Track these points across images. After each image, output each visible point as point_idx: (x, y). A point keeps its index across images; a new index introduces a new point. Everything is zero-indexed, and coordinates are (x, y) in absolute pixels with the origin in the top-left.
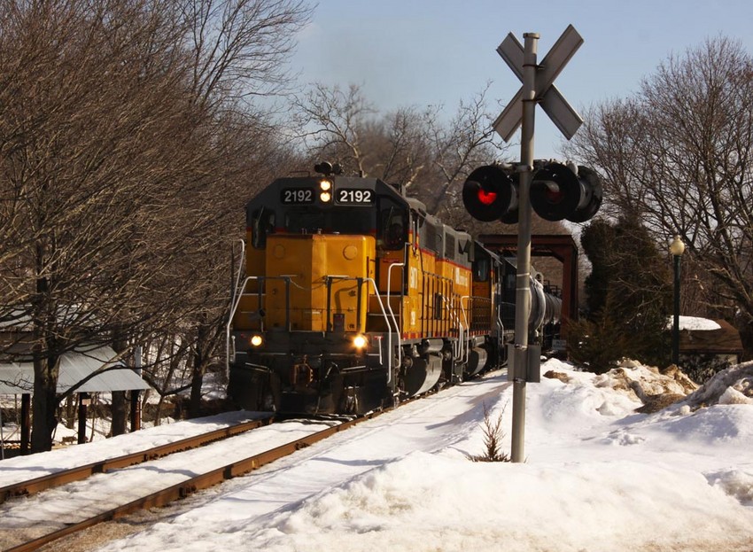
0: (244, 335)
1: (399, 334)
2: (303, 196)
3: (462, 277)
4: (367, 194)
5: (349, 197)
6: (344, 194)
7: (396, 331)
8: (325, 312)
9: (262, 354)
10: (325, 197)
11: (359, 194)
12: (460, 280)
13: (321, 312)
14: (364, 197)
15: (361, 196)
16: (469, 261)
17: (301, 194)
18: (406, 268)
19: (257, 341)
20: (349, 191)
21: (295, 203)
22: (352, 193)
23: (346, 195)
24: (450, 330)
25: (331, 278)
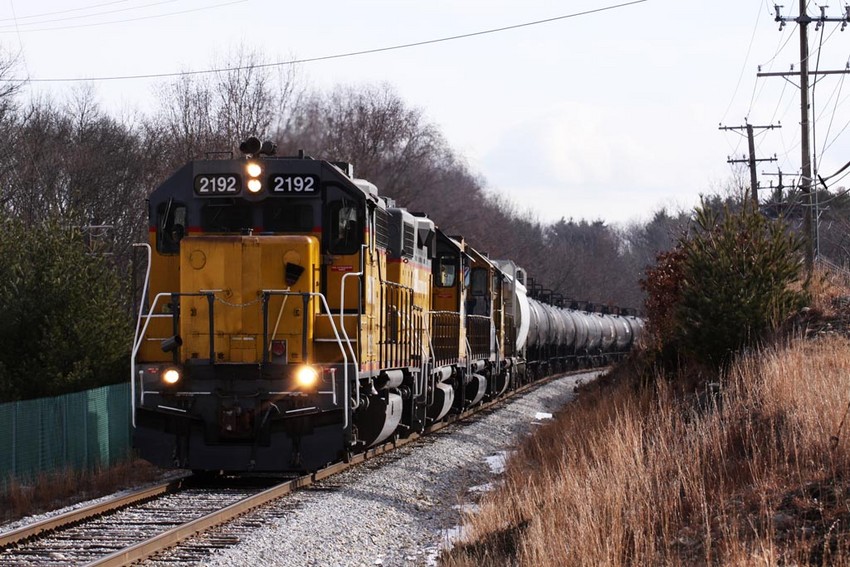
0: (153, 369)
1: (357, 364)
2: (225, 185)
3: (421, 282)
4: (309, 181)
5: (285, 185)
6: (279, 181)
7: (353, 361)
8: (260, 338)
9: (179, 394)
10: (255, 186)
11: (298, 182)
12: (419, 286)
13: (255, 338)
14: (305, 184)
15: (302, 184)
16: (429, 257)
17: (222, 182)
18: (363, 278)
19: (172, 377)
20: (285, 177)
21: (214, 193)
22: (289, 180)
23: (282, 183)
24: (412, 357)
25: (267, 294)
